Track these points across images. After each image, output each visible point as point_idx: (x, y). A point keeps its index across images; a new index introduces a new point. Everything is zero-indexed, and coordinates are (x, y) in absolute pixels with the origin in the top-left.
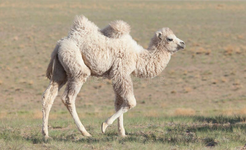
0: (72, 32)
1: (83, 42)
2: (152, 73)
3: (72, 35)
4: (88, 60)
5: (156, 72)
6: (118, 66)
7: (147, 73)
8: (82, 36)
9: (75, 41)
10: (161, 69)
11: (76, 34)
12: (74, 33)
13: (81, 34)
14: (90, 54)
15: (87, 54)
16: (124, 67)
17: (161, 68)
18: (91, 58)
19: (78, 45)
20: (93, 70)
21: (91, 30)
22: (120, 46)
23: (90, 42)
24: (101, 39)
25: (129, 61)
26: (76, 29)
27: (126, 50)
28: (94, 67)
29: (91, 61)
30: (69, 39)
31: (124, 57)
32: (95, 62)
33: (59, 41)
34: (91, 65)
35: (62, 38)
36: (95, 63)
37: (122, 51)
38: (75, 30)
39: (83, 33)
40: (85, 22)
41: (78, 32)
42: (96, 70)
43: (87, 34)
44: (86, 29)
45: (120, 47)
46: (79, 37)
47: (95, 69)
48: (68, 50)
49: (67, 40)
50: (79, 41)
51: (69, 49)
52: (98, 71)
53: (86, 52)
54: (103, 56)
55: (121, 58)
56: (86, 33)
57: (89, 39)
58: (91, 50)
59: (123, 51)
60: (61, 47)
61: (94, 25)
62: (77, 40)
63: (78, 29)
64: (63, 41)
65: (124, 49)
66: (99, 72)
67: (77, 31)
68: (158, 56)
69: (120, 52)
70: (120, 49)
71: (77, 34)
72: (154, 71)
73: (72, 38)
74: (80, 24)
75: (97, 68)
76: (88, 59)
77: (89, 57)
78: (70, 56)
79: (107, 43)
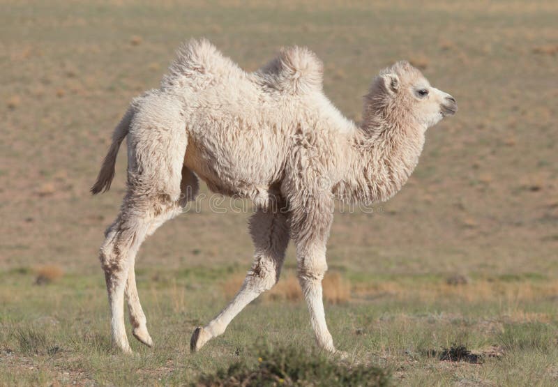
0: (173, 77)
1: (197, 105)
2: (384, 186)
3: (171, 84)
4: (210, 152)
5: (393, 182)
6: (300, 168)
7: (370, 187)
8: (196, 90)
9: (178, 101)
10: (406, 173)
11: (181, 83)
12: (176, 82)
13: (194, 85)
14: (215, 137)
15: (206, 136)
16: (315, 168)
17: (404, 170)
18: (217, 146)
19: (183, 112)
20: (222, 176)
21: (221, 76)
22: (301, 117)
23: (218, 107)
24: (246, 100)
25: (326, 153)
26: (182, 71)
27: (318, 123)
28: (226, 168)
29: (218, 153)
30: (163, 95)
31: (312, 143)
32: (227, 156)
33: (136, 100)
34: (218, 163)
35: (147, 92)
36: (227, 159)
37: (305, 128)
38: (179, 74)
39: (201, 81)
40: (206, 53)
41: (188, 79)
42: (231, 178)
43: (211, 84)
44: (210, 72)
45: (298, 119)
46: (189, 93)
47: (227, 176)
48: (155, 123)
49: (157, 96)
50: (188, 101)
51: (158, 122)
52: (237, 182)
53: (204, 132)
54: (250, 143)
55: (305, 146)
56: (208, 82)
57: (213, 99)
58: (217, 126)
59: (308, 127)
60: (138, 114)
61: (231, 63)
62: (182, 99)
63: (188, 71)
64: (147, 98)
65: (312, 122)
66: (239, 183)
67: (186, 75)
68: (391, 140)
69: (299, 131)
70: (299, 125)
71: (184, 82)
72: (388, 180)
73: (171, 93)
74: (194, 58)
75: (233, 173)
76: (210, 148)
77: (214, 145)
78: (159, 140)
79: (264, 109)
